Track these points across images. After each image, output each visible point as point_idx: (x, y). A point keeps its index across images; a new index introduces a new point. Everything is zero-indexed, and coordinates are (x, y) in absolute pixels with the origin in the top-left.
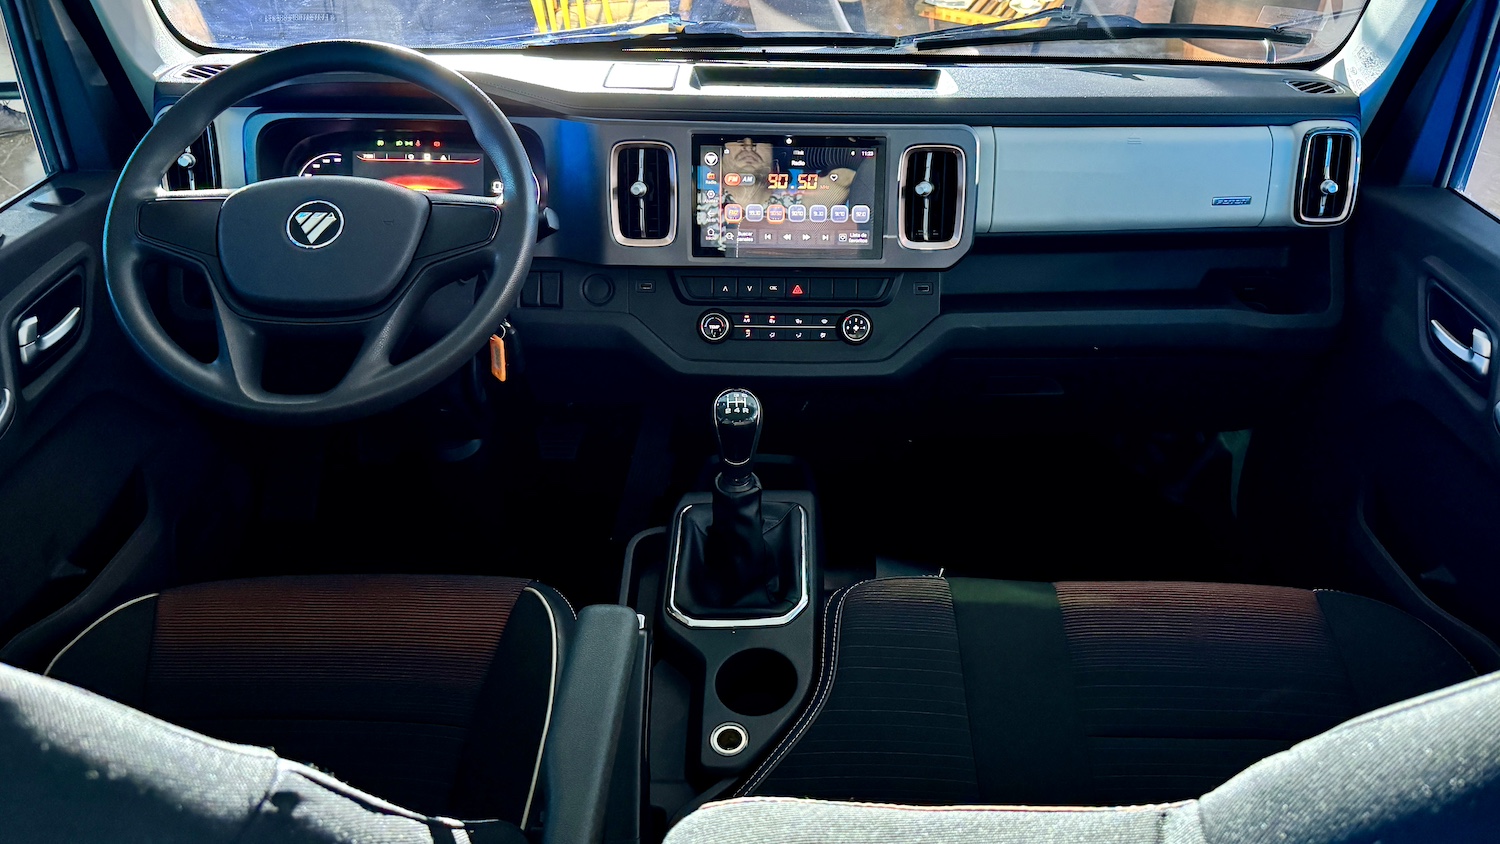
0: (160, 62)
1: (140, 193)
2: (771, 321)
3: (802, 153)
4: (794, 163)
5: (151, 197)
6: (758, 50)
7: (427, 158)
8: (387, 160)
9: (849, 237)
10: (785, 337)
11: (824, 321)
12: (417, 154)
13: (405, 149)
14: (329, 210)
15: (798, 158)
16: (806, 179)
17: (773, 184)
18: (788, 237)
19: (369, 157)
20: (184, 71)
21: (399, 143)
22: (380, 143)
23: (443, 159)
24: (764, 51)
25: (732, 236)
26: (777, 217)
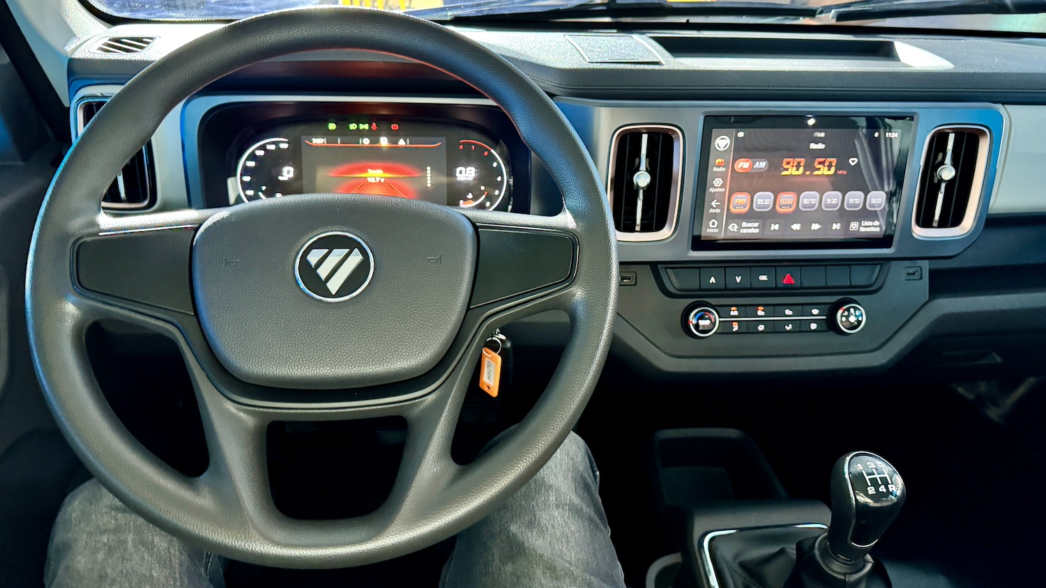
0: (71, 35)
1: (76, 225)
2: (760, 313)
3: (822, 135)
4: (813, 146)
5: (91, 230)
6: (683, 20)
7: (384, 142)
8: (339, 144)
9: (860, 225)
10: (775, 329)
11: (815, 312)
12: (373, 138)
13: (361, 133)
14: (350, 244)
15: (817, 141)
16: (822, 163)
17: (787, 169)
18: (796, 227)
19: (318, 141)
20: (100, 44)
21: (353, 126)
22: (332, 126)
23: (402, 142)
24: (688, 21)
25: (736, 227)
26: (787, 205)
